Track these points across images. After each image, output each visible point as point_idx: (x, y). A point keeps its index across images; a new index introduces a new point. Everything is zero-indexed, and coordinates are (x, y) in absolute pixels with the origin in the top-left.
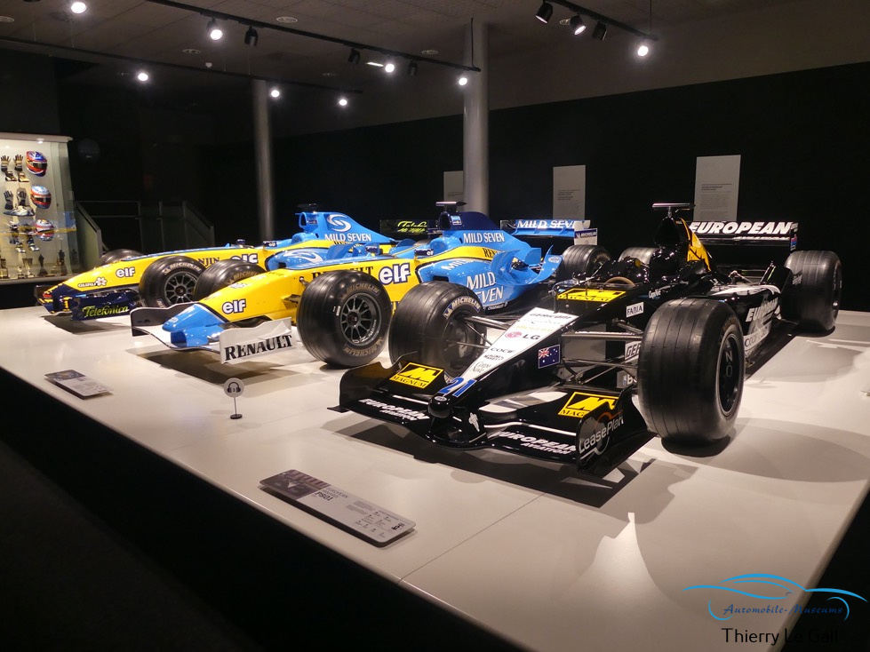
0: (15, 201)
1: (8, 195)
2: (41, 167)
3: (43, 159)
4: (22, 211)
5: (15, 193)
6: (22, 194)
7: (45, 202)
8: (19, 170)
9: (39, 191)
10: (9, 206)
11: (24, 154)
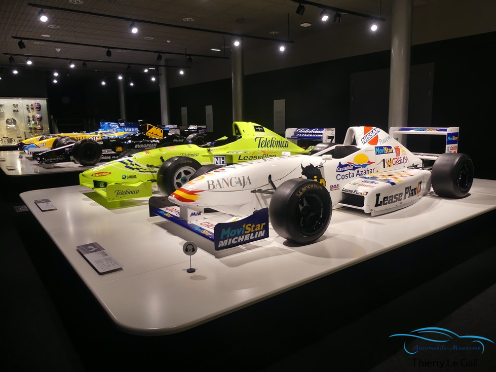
0: (31, 119)
1: (29, 117)
2: (39, 108)
3: (40, 105)
4: (33, 122)
5: (31, 116)
6: (33, 117)
7: (40, 119)
8: (32, 109)
9: (38, 116)
10: (29, 121)
11: (34, 104)
